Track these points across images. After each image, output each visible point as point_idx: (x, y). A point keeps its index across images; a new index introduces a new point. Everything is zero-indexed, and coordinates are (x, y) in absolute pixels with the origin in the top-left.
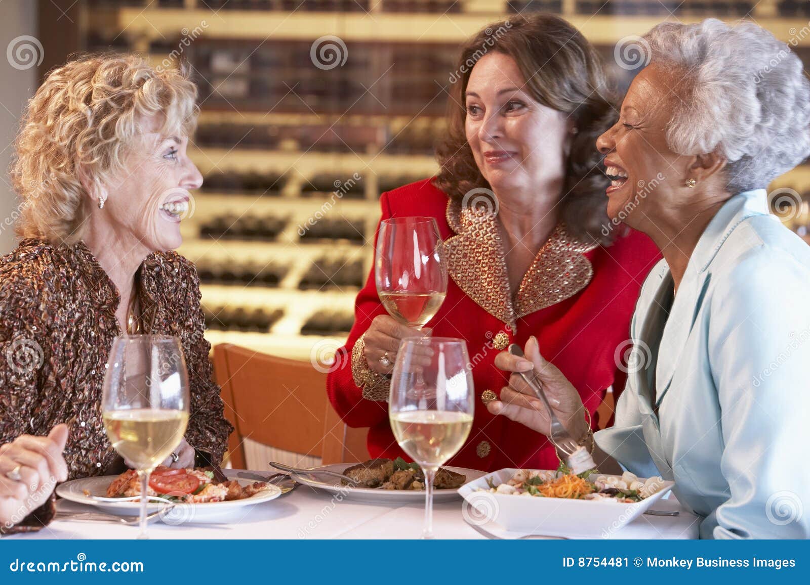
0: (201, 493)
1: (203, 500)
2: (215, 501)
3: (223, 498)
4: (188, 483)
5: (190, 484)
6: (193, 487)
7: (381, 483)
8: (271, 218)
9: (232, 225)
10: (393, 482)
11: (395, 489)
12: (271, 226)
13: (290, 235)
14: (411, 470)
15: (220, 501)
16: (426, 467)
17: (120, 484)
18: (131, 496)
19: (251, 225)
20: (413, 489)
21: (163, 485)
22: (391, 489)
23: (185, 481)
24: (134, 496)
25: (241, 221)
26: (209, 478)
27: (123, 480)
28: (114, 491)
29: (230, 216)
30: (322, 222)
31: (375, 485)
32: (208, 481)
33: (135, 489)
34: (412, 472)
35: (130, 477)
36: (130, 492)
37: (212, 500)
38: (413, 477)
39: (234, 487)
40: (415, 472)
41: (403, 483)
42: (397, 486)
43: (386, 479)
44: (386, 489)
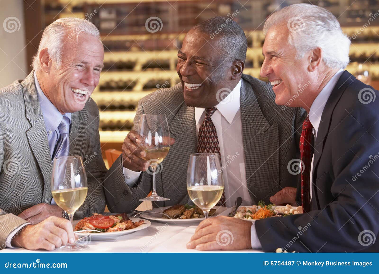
0: (115, 227)
1: (115, 230)
2: (120, 230)
3: (124, 229)
4: (109, 223)
5: (110, 223)
6: (111, 224)
7: (180, 215)
8: (130, 81)
9: (113, 85)
10: (185, 215)
11: (187, 218)
12: (130, 84)
13: (139, 87)
14: (192, 209)
15: (123, 230)
16: (204, 210)
17: (80, 224)
18: (84, 230)
19: (121, 84)
20: (194, 218)
21: (98, 224)
22: (185, 218)
23: (108, 222)
24: (85, 229)
25: (117, 83)
26: (119, 220)
27: (81, 222)
28: (78, 227)
29: (112, 81)
30: (152, 81)
31: (177, 217)
32: (119, 221)
33: (86, 226)
34: (193, 210)
35: (84, 221)
36: (84, 228)
37: (119, 230)
38: (194, 212)
39: (129, 223)
40: (194, 209)
41: (190, 216)
42: (187, 217)
43: (182, 214)
44: (183, 218)
